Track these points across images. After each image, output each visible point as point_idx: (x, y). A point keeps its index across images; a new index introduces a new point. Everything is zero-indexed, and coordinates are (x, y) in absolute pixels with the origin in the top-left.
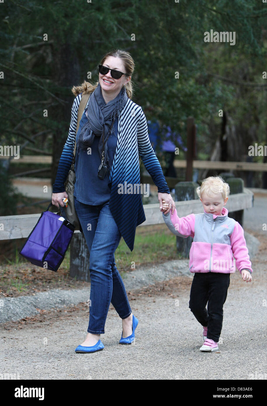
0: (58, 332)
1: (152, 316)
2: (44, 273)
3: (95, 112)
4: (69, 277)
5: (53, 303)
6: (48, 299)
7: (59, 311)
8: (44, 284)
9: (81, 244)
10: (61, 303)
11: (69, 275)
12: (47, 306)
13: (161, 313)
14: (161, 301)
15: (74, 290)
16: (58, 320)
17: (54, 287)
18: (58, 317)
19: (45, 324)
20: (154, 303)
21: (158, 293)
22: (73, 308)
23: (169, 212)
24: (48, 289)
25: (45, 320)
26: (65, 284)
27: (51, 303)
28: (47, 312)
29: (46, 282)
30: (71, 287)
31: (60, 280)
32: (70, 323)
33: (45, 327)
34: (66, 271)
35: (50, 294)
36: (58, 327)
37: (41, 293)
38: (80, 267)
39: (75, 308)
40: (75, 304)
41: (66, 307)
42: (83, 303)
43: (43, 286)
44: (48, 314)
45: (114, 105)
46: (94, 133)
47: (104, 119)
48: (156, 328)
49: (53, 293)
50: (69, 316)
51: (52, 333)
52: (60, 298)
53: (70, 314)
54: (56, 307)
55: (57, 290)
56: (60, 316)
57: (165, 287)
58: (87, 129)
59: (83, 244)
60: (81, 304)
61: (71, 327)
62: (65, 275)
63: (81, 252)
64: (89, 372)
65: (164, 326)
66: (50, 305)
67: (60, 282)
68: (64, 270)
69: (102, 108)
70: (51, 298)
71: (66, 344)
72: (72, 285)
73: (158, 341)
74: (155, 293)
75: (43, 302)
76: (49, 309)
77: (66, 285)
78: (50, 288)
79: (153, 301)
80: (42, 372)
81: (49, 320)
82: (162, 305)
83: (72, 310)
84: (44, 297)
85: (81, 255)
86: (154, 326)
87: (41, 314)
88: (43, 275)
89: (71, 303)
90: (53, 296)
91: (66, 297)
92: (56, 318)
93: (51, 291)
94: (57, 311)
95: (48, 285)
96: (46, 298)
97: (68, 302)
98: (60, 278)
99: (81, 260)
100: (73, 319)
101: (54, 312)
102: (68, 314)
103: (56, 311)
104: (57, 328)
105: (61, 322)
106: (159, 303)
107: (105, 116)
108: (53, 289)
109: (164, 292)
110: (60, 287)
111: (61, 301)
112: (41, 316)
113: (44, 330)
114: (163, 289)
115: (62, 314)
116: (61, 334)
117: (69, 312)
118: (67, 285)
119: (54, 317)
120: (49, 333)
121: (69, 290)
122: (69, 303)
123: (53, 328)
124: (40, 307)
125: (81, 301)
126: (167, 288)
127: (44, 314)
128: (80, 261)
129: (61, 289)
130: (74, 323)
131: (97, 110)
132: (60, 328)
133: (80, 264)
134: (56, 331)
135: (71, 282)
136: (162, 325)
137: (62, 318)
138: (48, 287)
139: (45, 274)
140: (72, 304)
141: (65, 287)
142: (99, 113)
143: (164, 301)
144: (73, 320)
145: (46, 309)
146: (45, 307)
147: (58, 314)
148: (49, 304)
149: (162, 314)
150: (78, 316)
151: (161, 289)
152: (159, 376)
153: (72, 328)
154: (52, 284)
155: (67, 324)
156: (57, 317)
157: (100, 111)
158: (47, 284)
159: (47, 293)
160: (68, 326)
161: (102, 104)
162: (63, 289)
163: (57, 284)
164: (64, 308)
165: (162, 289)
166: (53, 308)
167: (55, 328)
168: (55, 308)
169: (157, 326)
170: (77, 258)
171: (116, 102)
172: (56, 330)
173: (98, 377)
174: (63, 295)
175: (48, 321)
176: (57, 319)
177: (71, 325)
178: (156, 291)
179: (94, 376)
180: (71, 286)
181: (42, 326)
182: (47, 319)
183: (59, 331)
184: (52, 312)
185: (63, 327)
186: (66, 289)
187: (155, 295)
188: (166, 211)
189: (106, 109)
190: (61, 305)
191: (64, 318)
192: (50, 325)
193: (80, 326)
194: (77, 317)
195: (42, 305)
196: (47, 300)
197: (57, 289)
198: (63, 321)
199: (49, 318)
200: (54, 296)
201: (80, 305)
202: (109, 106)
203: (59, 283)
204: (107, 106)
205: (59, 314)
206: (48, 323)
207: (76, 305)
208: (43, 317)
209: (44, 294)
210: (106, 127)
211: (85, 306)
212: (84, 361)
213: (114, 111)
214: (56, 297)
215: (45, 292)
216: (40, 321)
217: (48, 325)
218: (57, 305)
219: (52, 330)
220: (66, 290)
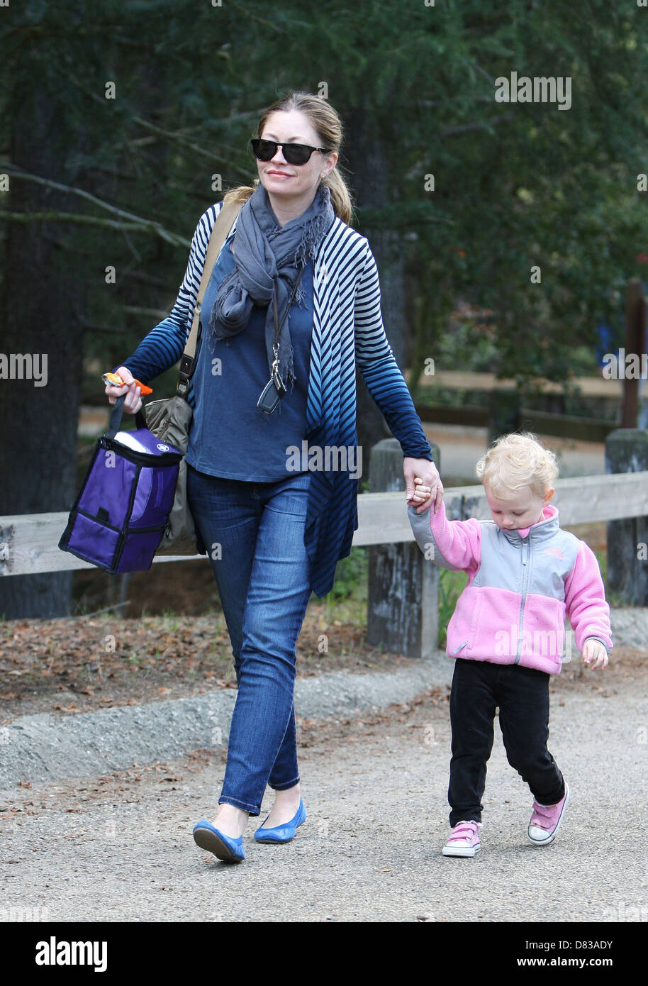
0: (346, 772)
1: (560, 737)
2: (307, 635)
3: (254, 244)
4: (366, 645)
5: (330, 705)
6: (318, 693)
7: (344, 723)
8: (310, 659)
9: (394, 569)
10: (349, 704)
11: (365, 641)
12: (318, 711)
13: (580, 729)
14: (576, 702)
15: (377, 675)
16: (345, 744)
17: (332, 668)
18: (343, 737)
19: (315, 753)
20: (562, 708)
21: (570, 685)
22: (377, 716)
23: (430, 507)
24: (320, 672)
25: (314, 743)
26: (356, 660)
27: (326, 705)
28: (318, 725)
29: (313, 654)
30: (371, 668)
31: (344, 652)
32: (372, 750)
33: (316, 759)
34: (359, 631)
35: (324, 682)
36: (345, 759)
37: (304, 681)
38: (390, 622)
39: (380, 716)
40: (380, 708)
41: (361, 714)
42: (398, 706)
43: (308, 664)
44: (320, 729)
45: (301, 228)
46: (253, 297)
47: (277, 262)
48: (569, 766)
49: (331, 681)
50: (369, 735)
51: (332, 773)
52: (346, 693)
53: (371, 730)
54: (337, 713)
55: (339, 674)
56: (348, 734)
57: (584, 670)
58: (233, 287)
59: (397, 570)
60: (393, 708)
61: (373, 759)
62: (357, 639)
63: (392, 587)
64: (426, 864)
65: (588, 760)
66: (324, 709)
67: (346, 655)
68: (352, 629)
69: (272, 236)
70: (327, 693)
71: (367, 798)
72: (372, 662)
73: (578, 795)
74: (562, 684)
75: (309, 701)
76: (322, 717)
77: (358, 664)
78: (324, 670)
79: (558, 703)
80: (317, 863)
81: (322, 742)
82: (580, 711)
83: (375, 722)
84: (310, 690)
85: (393, 595)
86: (566, 761)
87: (305, 728)
88: (304, 640)
89: (372, 705)
90: (330, 688)
91: (361, 691)
92: (340, 738)
93: (326, 677)
94: (341, 722)
95: (319, 663)
96: (316, 691)
97: (364, 702)
98: (344, 647)
99: (394, 606)
100: (379, 741)
101: (333, 725)
102: (368, 731)
103: (337, 722)
104: (343, 761)
105: (352, 748)
106: (573, 708)
107: (279, 256)
108: (330, 672)
109: (582, 681)
110: (347, 667)
111: (350, 699)
112: (303, 734)
113: (313, 765)
114: (580, 677)
115: (352, 729)
116: (354, 774)
117: (368, 726)
118: (361, 662)
119: (335, 737)
120: (324, 773)
121: (368, 675)
122: (366, 705)
123: (332, 761)
124: (303, 713)
125: (394, 701)
126: (588, 673)
127: (311, 729)
128: (390, 609)
129: (348, 673)
130: (381, 750)
131: (258, 240)
132: (349, 762)
133: (390, 616)
134: (340, 768)
135: (369, 655)
136: (585, 758)
137: (352, 739)
138: (318, 666)
139: (309, 637)
140: (374, 708)
141: (357, 667)
142: (265, 248)
143: (584, 703)
144: (377, 743)
145: (314, 718)
146: (312, 714)
147: (342, 729)
148: (321, 706)
149: (581, 734)
150: (389, 736)
151: (575, 676)
152: (586, 875)
153: (377, 763)
154: (326, 661)
155: (365, 753)
156: (341, 735)
157: (267, 242)
158: (317, 660)
159: (316, 681)
160: (368, 758)
161: (272, 228)
162: (353, 671)
163: (338, 661)
164: (357, 716)
165: (578, 674)
166: (331, 715)
167: (339, 763)
168: (336, 717)
169: (573, 760)
170: (384, 602)
171: (306, 221)
172: (341, 765)
173: (446, 875)
174: (354, 685)
175: (320, 744)
176: (341, 740)
177: (375, 756)
178: (565, 681)
179: (436, 874)
180: (370, 665)
181: (307, 757)
182: (319, 740)
183: (348, 769)
184: (329, 725)
185: (357, 760)
186: (359, 672)
187: (562, 690)
188: (422, 504)
189: (280, 239)
190: (350, 709)
191: (357, 740)
192: (326, 753)
193: (395, 758)
194: (388, 738)
195: (305, 708)
196: (316, 697)
197: (340, 672)
198: (356, 747)
199: (322, 738)
200: (333, 687)
201: (393, 710)
202: (289, 232)
203: (343, 658)
204: (284, 232)
205: (345, 729)
206: (321, 748)
207: (383, 710)
208: (310, 736)
209: (309, 683)
210: (282, 285)
211: (403, 711)
212: (410, 838)
213: (301, 244)
214: (337, 690)
215: (311, 677)
216: (302, 744)
217: (322, 754)
218: (339, 709)
219: (332, 766)
220: (360, 674)
